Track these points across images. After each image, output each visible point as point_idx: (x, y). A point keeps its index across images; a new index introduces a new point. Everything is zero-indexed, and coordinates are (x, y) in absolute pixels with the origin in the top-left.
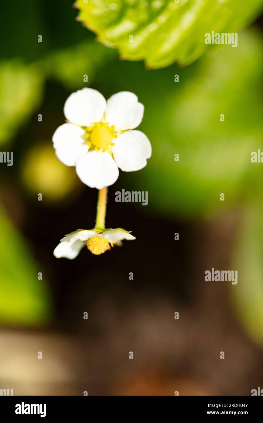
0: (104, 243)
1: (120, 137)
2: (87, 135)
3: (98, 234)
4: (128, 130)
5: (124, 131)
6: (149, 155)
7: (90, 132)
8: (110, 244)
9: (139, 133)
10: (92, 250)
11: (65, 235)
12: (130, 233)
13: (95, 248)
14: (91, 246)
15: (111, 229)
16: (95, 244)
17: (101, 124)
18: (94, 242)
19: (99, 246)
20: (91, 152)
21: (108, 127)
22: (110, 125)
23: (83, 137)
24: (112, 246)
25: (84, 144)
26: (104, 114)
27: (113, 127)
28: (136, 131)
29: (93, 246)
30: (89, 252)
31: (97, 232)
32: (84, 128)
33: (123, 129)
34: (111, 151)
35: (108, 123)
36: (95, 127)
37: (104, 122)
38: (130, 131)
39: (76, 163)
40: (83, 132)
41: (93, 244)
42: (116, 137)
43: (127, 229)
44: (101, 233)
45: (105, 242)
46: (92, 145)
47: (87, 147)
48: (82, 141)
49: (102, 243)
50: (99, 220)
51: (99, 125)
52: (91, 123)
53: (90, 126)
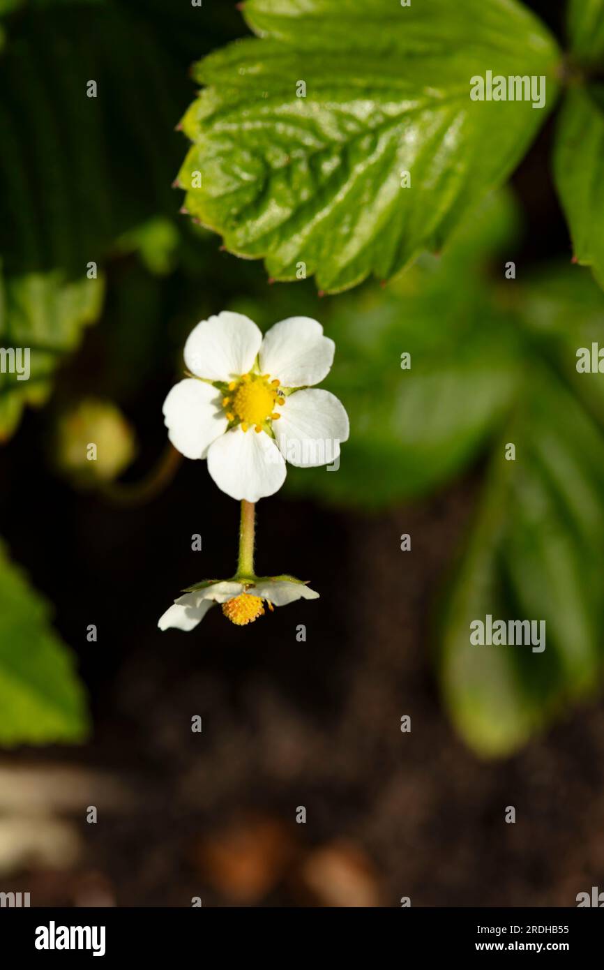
0: (255, 603)
1: (290, 401)
2: (227, 400)
3: (247, 588)
4: (304, 388)
5: (295, 391)
6: (346, 438)
7: (233, 394)
8: (265, 604)
9: (324, 394)
10: (232, 618)
11: (182, 591)
12: (306, 585)
13: (239, 614)
14: (230, 609)
15: (273, 578)
16: (239, 607)
17: (254, 377)
18: (237, 602)
19: (246, 609)
20: (234, 431)
21: (265, 384)
22: (269, 381)
23: (218, 403)
24: (271, 607)
25: (218, 416)
26: (258, 357)
27: (276, 382)
28: (318, 391)
29: (235, 611)
30: (228, 622)
31: (245, 584)
32: (218, 384)
33: (294, 386)
34: (271, 428)
35: (269, 376)
36: (241, 384)
37: (257, 373)
38: (308, 390)
39: (206, 451)
40: (216, 393)
41: (234, 606)
42: (282, 402)
43: (300, 576)
44: (251, 586)
45: (258, 602)
46: (237, 417)
47: (224, 423)
48: (215, 410)
49: (253, 604)
50: (242, 559)
51: (248, 380)
52: (232, 376)
53: (232, 383)
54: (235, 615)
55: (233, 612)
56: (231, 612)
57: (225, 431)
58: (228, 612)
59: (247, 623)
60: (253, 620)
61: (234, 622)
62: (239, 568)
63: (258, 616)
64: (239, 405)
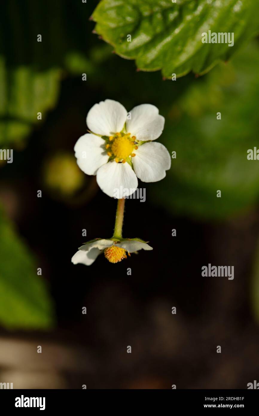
0: (121, 252)
1: (141, 148)
2: (108, 146)
3: (116, 243)
4: (149, 141)
5: (144, 143)
6: (169, 168)
7: (111, 143)
8: (127, 253)
9: (159, 145)
10: (109, 259)
11: (83, 243)
12: (147, 243)
13: (112, 257)
14: (108, 254)
15: (129, 239)
16: (112, 253)
17: (123, 134)
18: (111, 251)
19: (116, 255)
20: (112, 162)
21: (128, 138)
22: (131, 136)
23: (103, 147)
24: (129, 255)
25: (104, 154)
26: (126, 124)
27: (134, 137)
28: (156, 143)
29: (110, 255)
30: (107, 261)
31: (115, 241)
32: (104, 137)
33: (143, 140)
34: (131, 161)
35: (130, 134)
36: (116, 138)
37: (125, 132)
38: (151, 142)
39: (96, 172)
40: (103, 142)
41: (110, 253)
42: (137, 148)
43: (144, 239)
44: (118, 242)
45: (122, 251)
46: (113, 155)
47: (107, 157)
48: (102, 150)
49: (119, 252)
50: (116, 229)
51: (120, 136)
52: (112, 133)
53: (111, 137)
54: (111, 257)
55: (109, 256)
56: (108, 256)
57: (107, 161)
58: (107, 255)
59: (117, 262)
60: (120, 260)
61: (109, 261)
62: (114, 233)
63: (123, 259)
64: (114, 148)
